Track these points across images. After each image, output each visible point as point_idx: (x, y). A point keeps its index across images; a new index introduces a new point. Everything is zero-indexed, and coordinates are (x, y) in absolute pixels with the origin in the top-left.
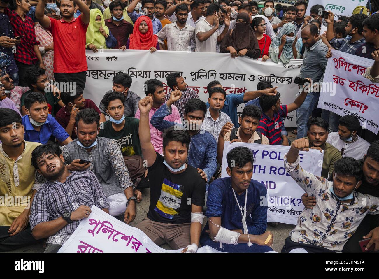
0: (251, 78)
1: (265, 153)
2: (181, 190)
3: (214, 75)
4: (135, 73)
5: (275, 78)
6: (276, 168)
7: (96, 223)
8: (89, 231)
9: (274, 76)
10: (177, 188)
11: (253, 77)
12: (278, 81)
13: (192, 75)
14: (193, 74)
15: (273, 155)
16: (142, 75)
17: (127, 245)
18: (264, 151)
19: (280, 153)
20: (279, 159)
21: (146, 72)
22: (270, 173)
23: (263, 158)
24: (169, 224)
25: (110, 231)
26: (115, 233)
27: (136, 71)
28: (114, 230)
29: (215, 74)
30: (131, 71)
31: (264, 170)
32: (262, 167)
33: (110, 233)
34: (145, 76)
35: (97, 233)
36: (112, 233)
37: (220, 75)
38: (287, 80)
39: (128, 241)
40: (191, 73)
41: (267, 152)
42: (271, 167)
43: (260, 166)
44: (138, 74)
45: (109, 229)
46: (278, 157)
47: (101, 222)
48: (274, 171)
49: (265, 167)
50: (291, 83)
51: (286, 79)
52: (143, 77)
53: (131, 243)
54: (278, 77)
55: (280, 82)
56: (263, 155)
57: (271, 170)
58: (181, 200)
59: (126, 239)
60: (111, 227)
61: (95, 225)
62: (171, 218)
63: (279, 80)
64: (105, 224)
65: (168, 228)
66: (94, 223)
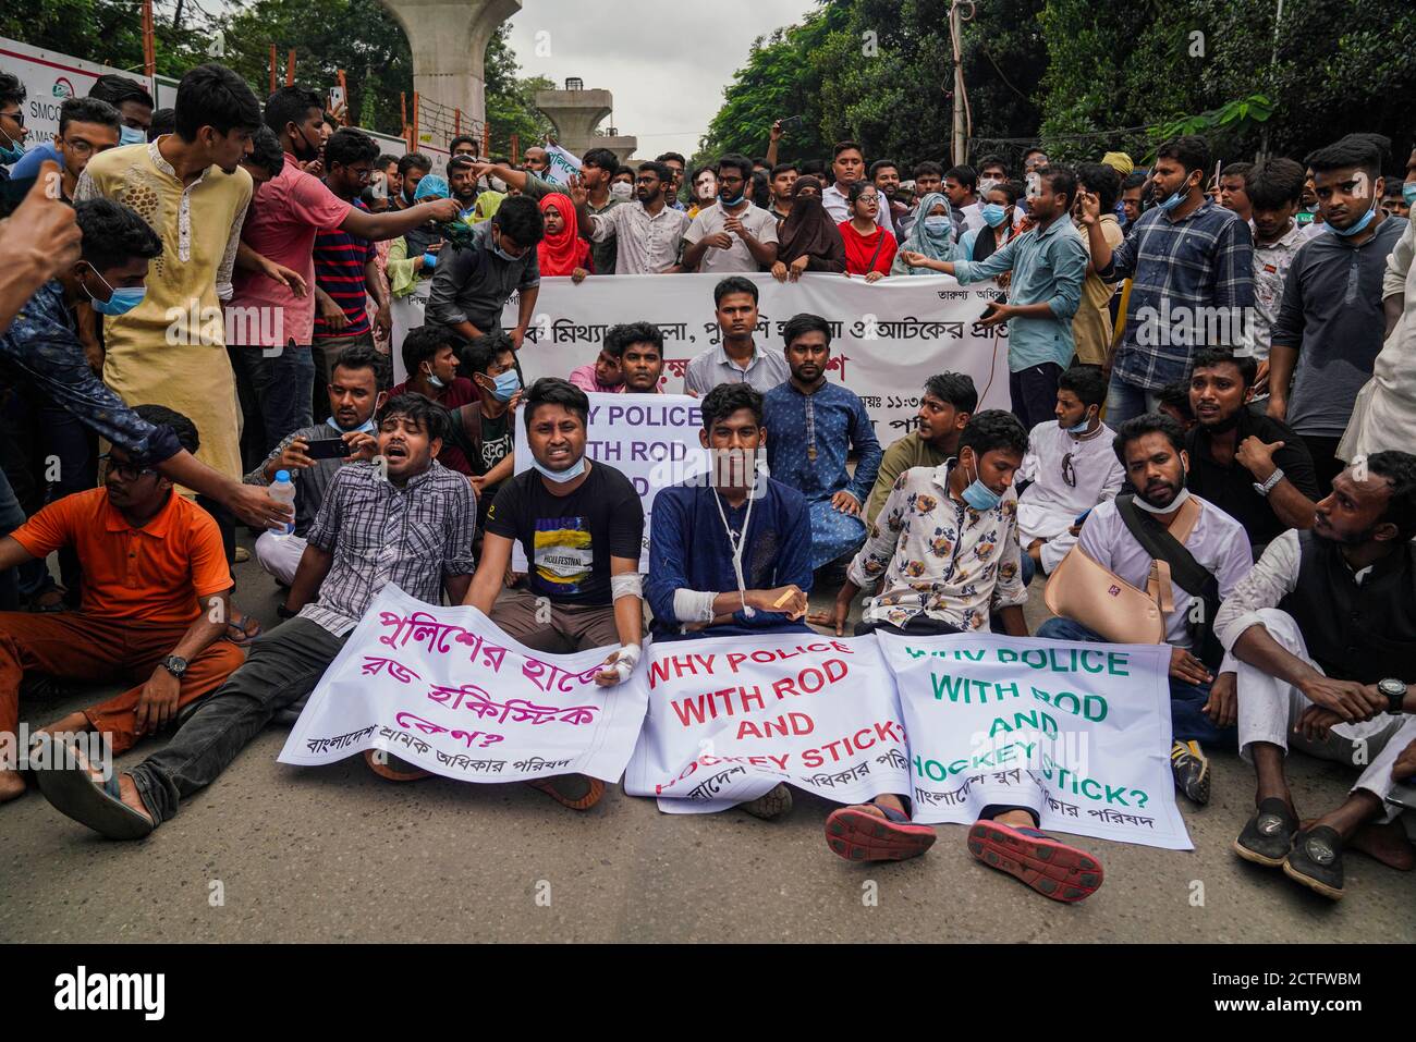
0: (855, 331)
1: (616, 412)
2: (585, 527)
3: (763, 326)
4: (570, 331)
5: (919, 327)
6: (644, 445)
7: (397, 621)
8: (382, 639)
9: (916, 323)
10: (574, 526)
11: (860, 326)
12: (925, 334)
13: (708, 331)
14: (711, 327)
15: (635, 416)
16: (587, 336)
17: (473, 658)
18: (612, 409)
19: (649, 409)
20: (649, 423)
21: (597, 327)
22: (633, 458)
23: (611, 423)
24: (572, 606)
25: (431, 630)
26: (441, 631)
27: (574, 328)
28: (438, 626)
29: (767, 324)
30: (561, 328)
31: (618, 450)
32: (613, 446)
33: (431, 635)
34: (594, 337)
35: (403, 643)
36: (435, 633)
37: (779, 328)
38: (950, 330)
39: (473, 647)
40: (706, 326)
41: (620, 409)
42: (634, 444)
43: (607, 443)
44: (577, 333)
45: (428, 628)
46: (645, 421)
47: (410, 619)
48: (641, 452)
49: (619, 443)
50: (961, 336)
51: (947, 327)
52: (590, 340)
53: (481, 652)
54: (925, 324)
55: (932, 336)
56: (612, 416)
57: (634, 451)
58: (590, 552)
59: (471, 643)
60: (431, 621)
61: (396, 626)
62: (575, 592)
63: (929, 331)
64: (418, 619)
65: (571, 612)
66: (393, 622)
